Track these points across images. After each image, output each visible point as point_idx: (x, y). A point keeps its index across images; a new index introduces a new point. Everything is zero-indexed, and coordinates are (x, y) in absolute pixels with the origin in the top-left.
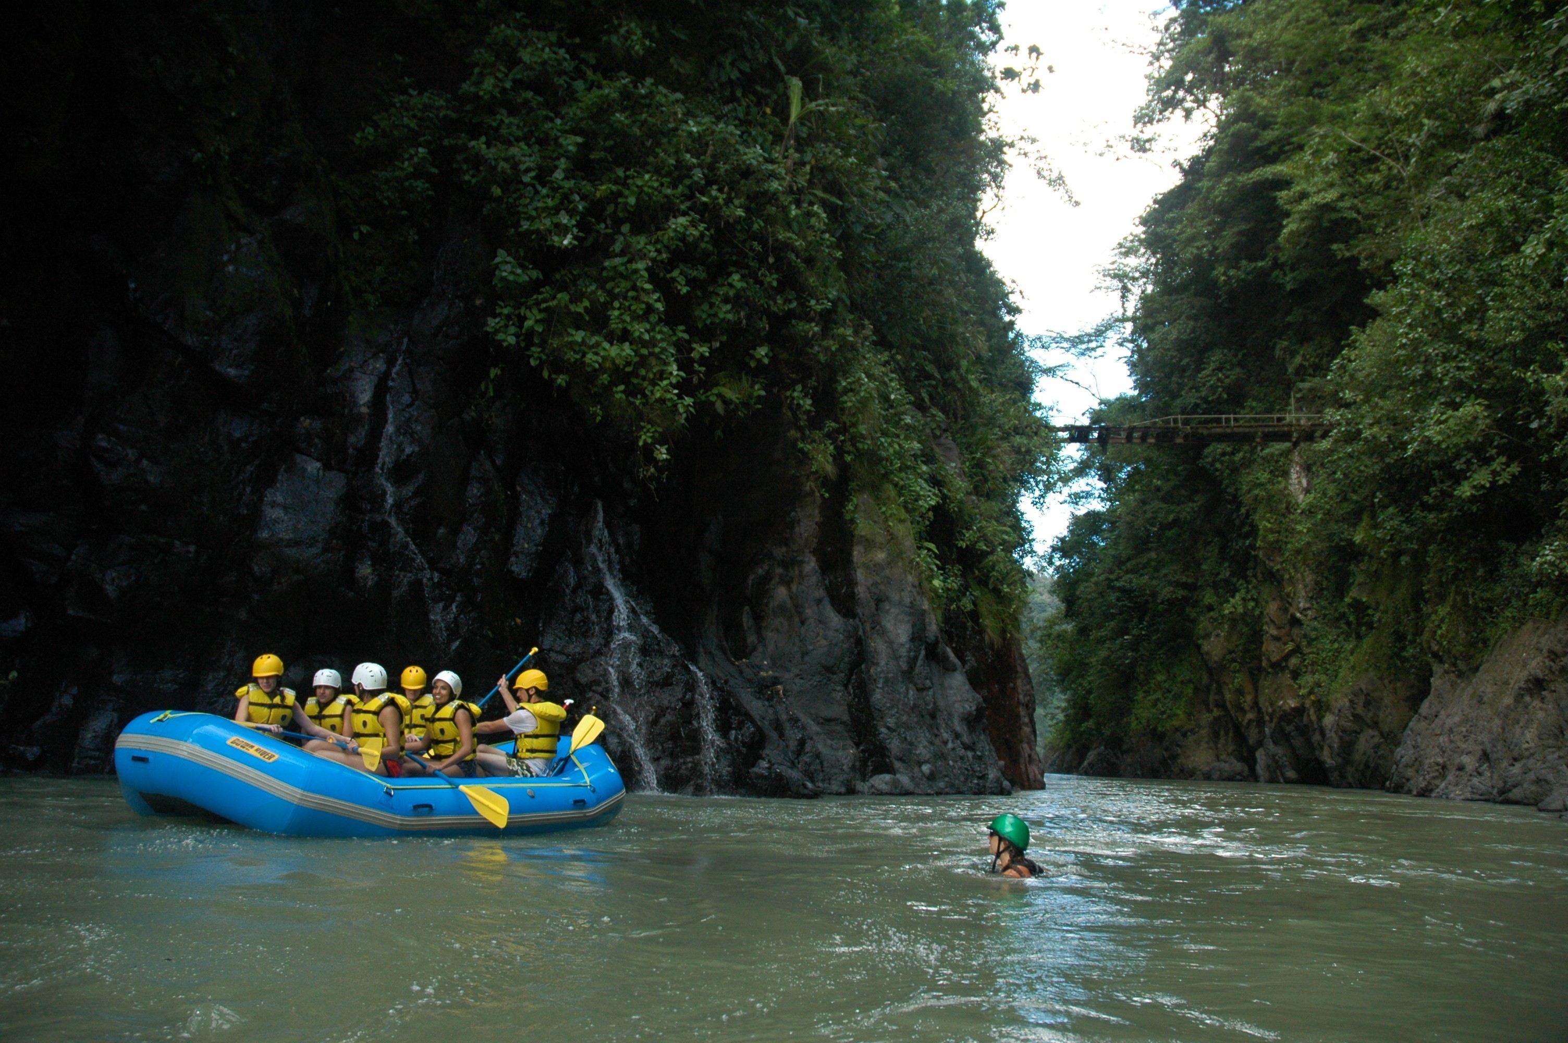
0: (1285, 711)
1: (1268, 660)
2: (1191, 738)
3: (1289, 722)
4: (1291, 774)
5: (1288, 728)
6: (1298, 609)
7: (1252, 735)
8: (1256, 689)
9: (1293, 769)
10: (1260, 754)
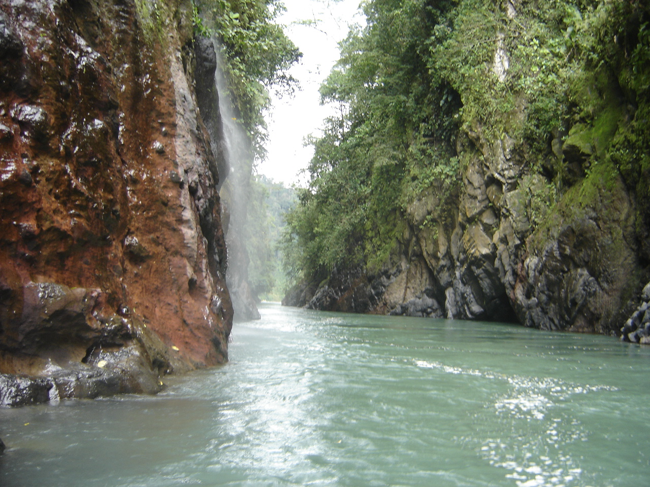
0: (476, 258)
1: (465, 215)
2: (393, 279)
3: (478, 267)
4: (476, 308)
5: (478, 271)
6: (496, 170)
7: (444, 277)
8: (449, 240)
9: (478, 304)
10: (449, 293)
